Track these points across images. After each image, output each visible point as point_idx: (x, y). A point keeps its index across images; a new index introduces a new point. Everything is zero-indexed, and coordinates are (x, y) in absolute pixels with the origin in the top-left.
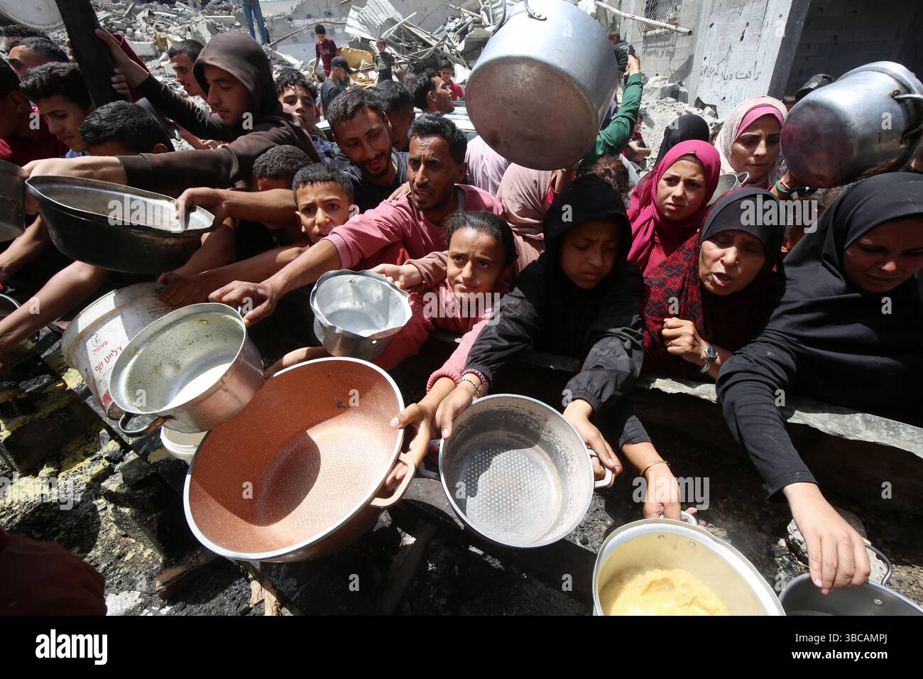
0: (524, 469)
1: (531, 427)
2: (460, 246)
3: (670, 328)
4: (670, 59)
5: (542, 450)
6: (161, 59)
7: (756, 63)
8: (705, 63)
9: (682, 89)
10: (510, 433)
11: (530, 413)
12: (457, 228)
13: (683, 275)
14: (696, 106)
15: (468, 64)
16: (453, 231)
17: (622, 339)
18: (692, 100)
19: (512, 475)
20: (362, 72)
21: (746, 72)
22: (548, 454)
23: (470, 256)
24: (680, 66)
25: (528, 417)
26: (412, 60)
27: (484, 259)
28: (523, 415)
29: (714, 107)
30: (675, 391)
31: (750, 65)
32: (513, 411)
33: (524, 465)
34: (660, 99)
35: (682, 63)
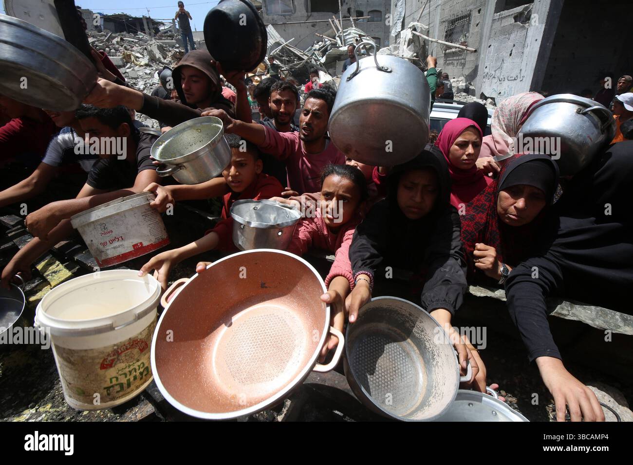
0: (398, 356)
1: (408, 325)
2: (329, 187)
3: (479, 250)
4: (463, 68)
5: (413, 344)
6: (126, 67)
7: (521, 70)
8: (486, 70)
9: (471, 87)
10: (390, 327)
11: (410, 315)
12: (327, 175)
13: (487, 212)
14: (481, 98)
15: (328, 71)
16: (325, 177)
17: (455, 258)
18: (478, 94)
19: (389, 359)
20: (258, 76)
21: (514, 76)
22: (417, 347)
23: (336, 193)
24: (469, 72)
25: (407, 317)
26: (291, 68)
27: (345, 196)
28: (404, 315)
29: (493, 99)
30: (482, 295)
31: (517, 71)
32: (397, 311)
33: (398, 353)
34: (457, 94)
35: (471, 70)
